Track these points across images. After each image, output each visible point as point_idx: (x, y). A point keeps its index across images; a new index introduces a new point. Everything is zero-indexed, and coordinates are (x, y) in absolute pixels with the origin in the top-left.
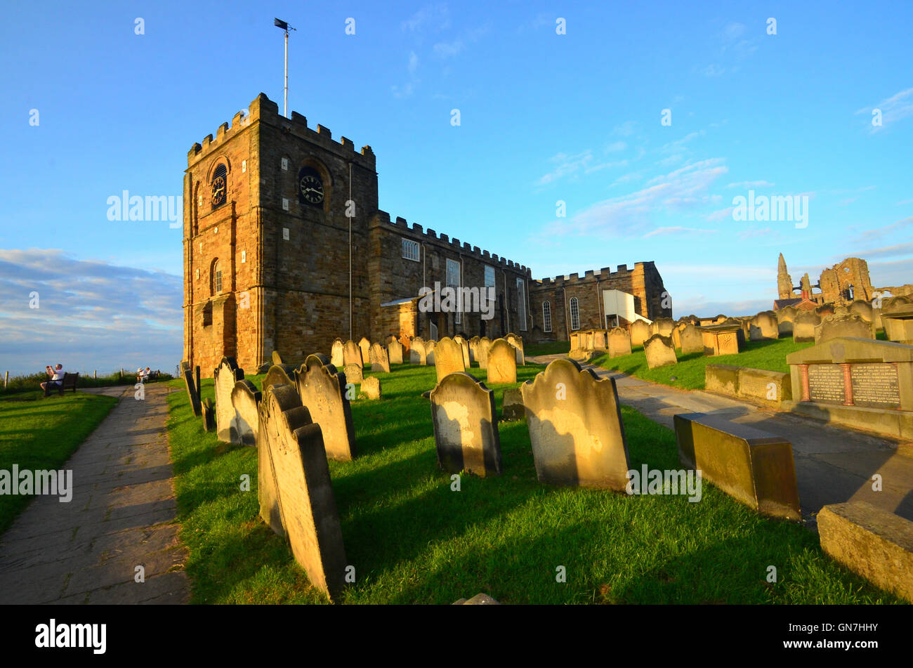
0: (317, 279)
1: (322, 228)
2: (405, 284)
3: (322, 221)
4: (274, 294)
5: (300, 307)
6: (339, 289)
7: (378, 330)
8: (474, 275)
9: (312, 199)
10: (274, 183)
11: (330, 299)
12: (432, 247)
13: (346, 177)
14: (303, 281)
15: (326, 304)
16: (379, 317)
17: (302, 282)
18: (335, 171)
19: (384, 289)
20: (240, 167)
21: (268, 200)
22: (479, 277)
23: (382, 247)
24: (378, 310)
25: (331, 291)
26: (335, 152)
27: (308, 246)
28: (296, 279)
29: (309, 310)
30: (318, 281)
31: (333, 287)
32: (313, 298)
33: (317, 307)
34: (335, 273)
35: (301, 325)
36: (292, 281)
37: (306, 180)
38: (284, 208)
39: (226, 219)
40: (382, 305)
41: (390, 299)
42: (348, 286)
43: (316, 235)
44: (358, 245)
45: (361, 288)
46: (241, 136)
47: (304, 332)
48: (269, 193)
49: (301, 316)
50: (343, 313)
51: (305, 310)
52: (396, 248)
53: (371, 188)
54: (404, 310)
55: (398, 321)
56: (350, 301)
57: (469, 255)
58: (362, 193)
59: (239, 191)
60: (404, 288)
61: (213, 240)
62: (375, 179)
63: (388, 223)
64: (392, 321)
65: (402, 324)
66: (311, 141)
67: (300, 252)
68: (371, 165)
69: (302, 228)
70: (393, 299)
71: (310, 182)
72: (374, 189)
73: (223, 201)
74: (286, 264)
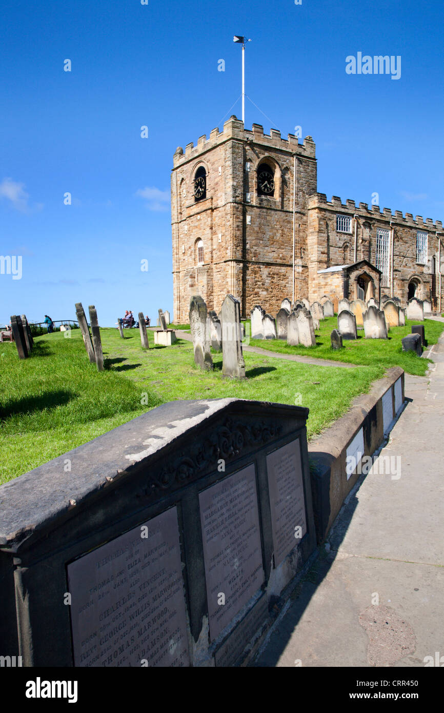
0: (269, 252)
1: (273, 212)
2: (338, 254)
3: (273, 207)
4: (241, 265)
5: (258, 274)
6: (285, 260)
7: (314, 292)
8: (405, 242)
9: (266, 189)
10: (241, 183)
11: (279, 268)
12: (363, 219)
13: (291, 167)
14: (260, 254)
15: (276, 272)
16: (316, 282)
17: (259, 256)
18: (283, 165)
19: (320, 259)
20: (216, 170)
21: (237, 197)
22: (410, 242)
23: (319, 224)
24: (315, 276)
25: (279, 261)
26: (284, 149)
27: (263, 227)
28: (255, 254)
29: (264, 276)
30: (270, 254)
31: (281, 259)
32: (266, 268)
33: (269, 274)
34: (282, 247)
35: (258, 288)
36: (252, 255)
37: (262, 176)
38: (247, 200)
39: (207, 210)
40: (318, 272)
41: (325, 266)
42: (291, 257)
43: (269, 218)
44: (300, 223)
45: (302, 258)
46: (218, 148)
47: (260, 293)
48: (238, 192)
49: (258, 281)
50: (288, 278)
51: (261, 276)
52: (331, 223)
53: (311, 173)
54: (336, 276)
55: (331, 285)
56: (293, 269)
57: (400, 223)
58: (304, 179)
59: (216, 189)
60: (337, 256)
61: (196, 225)
62: (314, 165)
63: (324, 203)
64: (326, 285)
65: (334, 287)
66: (266, 144)
67: (258, 233)
68: (311, 153)
69: (259, 214)
70: (328, 267)
71: (265, 176)
72: (314, 173)
73: (203, 196)
74: (249, 242)
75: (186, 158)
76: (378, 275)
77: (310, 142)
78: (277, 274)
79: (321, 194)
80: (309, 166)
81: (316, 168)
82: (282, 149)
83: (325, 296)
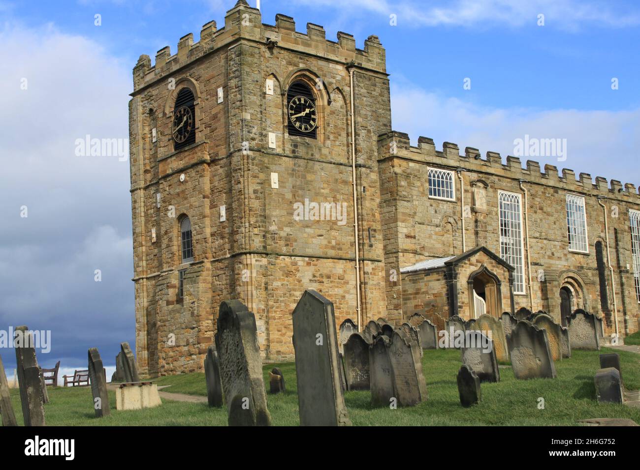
0: (313, 237)
1: (317, 166)
2: (434, 237)
3: (317, 156)
4: (264, 261)
5: (294, 277)
6: (340, 249)
7: (396, 307)
8: (548, 214)
9: (303, 127)
10: (259, 116)
11: (331, 265)
12: (474, 176)
14: (296, 241)
15: (325, 271)
17: (295, 244)
18: (331, 84)
19: (404, 246)
20: (212, 94)
21: (253, 139)
22: (556, 215)
24: (396, 278)
25: (332, 253)
27: (300, 192)
28: (288, 241)
30: (315, 241)
31: (333, 248)
32: (309, 264)
33: (314, 276)
36: (282, 243)
37: (294, 103)
38: (271, 146)
39: (197, 164)
40: (402, 271)
41: (414, 260)
43: (309, 177)
44: (365, 184)
45: (371, 246)
48: (254, 130)
49: (295, 290)
50: (347, 283)
51: (299, 281)
52: (419, 184)
53: (380, 99)
54: (435, 276)
55: (426, 293)
56: (358, 266)
57: (537, 181)
58: (368, 108)
59: (213, 127)
60: (432, 242)
61: (177, 191)
62: (384, 83)
63: (406, 148)
64: (417, 293)
65: (432, 297)
66: (300, 48)
67: (291, 202)
68: (378, 64)
69: (293, 170)
70: (417, 261)
71: (300, 104)
72: (385, 99)
73: (191, 139)
74: (276, 220)
75: (156, 75)
76: (507, 274)
77: (375, 45)
78: (329, 277)
79: (400, 133)
80: (375, 85)
81: (389, 89)
82: (329, 57)
83: (416, 314)
